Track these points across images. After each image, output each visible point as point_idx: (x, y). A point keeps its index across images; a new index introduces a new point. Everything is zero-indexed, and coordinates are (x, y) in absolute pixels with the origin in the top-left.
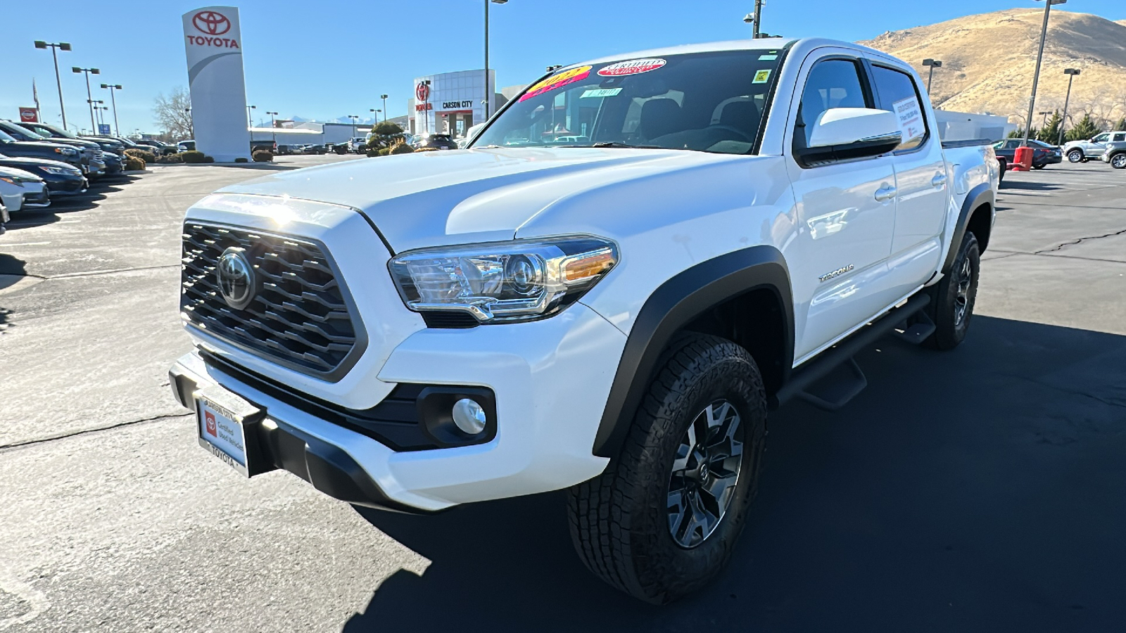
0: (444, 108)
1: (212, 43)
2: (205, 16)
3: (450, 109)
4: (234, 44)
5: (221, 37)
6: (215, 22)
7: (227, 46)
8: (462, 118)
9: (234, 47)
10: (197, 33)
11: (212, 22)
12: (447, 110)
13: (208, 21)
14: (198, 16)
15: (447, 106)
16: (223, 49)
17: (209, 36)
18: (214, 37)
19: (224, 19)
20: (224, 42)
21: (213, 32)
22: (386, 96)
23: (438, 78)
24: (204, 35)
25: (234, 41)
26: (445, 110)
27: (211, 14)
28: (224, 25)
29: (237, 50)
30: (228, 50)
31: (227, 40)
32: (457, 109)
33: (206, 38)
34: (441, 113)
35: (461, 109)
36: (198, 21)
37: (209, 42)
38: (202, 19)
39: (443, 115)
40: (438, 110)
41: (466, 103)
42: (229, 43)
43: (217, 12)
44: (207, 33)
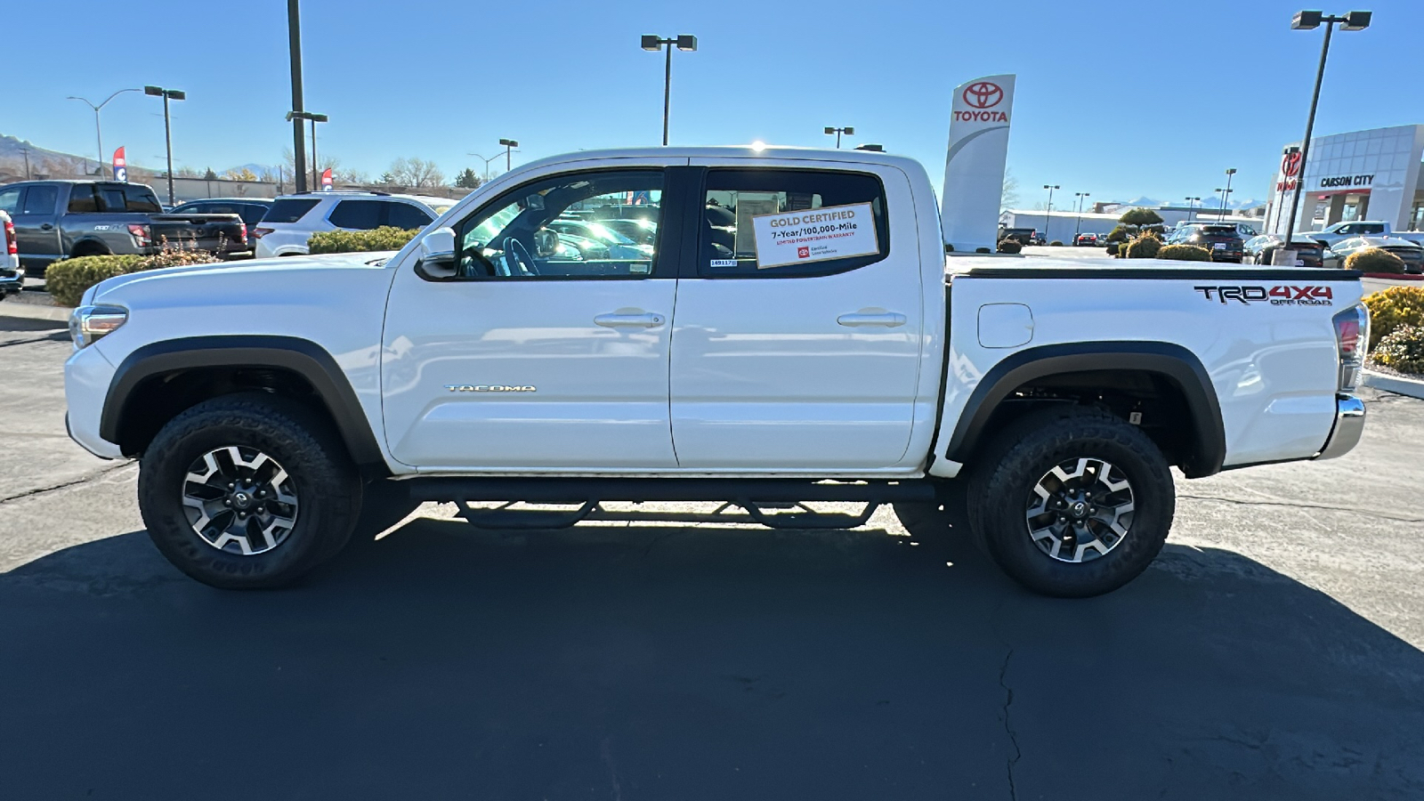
0: (1323, 186)
1: (979, 117)
2: (976, 88)
3: (1333, 188)
4: (1004, 117)
5: (989, 110)
6: (987, 94)
7: (994, 120)
8: (1357, 201)
9: (1002, 121)
10: (966, 108)
11: (983, 94)
12: (1327, 188)
13: (979, 94)
14: (970, 89)
15: (1327, 183)
16: (990, 124)
17: (977, 111)
18: (982, 110)
19: (997, 89)
20: (992, 116)
21: (982, 105)
22: (1233, 171)
23: (1321, 143)
24: (971, 109)
25: (1003, 114)
26: (1323, 189)
27: (984, 85)
28: (997, 95)
29: (1006, 124)
30: (996, 124)
31: (995, 113)
32: (1344, 188)
33: (974, 113)
34: (1317, 194)
35: (1352, 187)
36: (969, 95)
37: (976, 116)
38: (973, 92)
39: (1323, 197)
40: (1312, 189)
41: (1361, 179)
42: (998, 116)
43: (991, 82)
44: (975, 106)
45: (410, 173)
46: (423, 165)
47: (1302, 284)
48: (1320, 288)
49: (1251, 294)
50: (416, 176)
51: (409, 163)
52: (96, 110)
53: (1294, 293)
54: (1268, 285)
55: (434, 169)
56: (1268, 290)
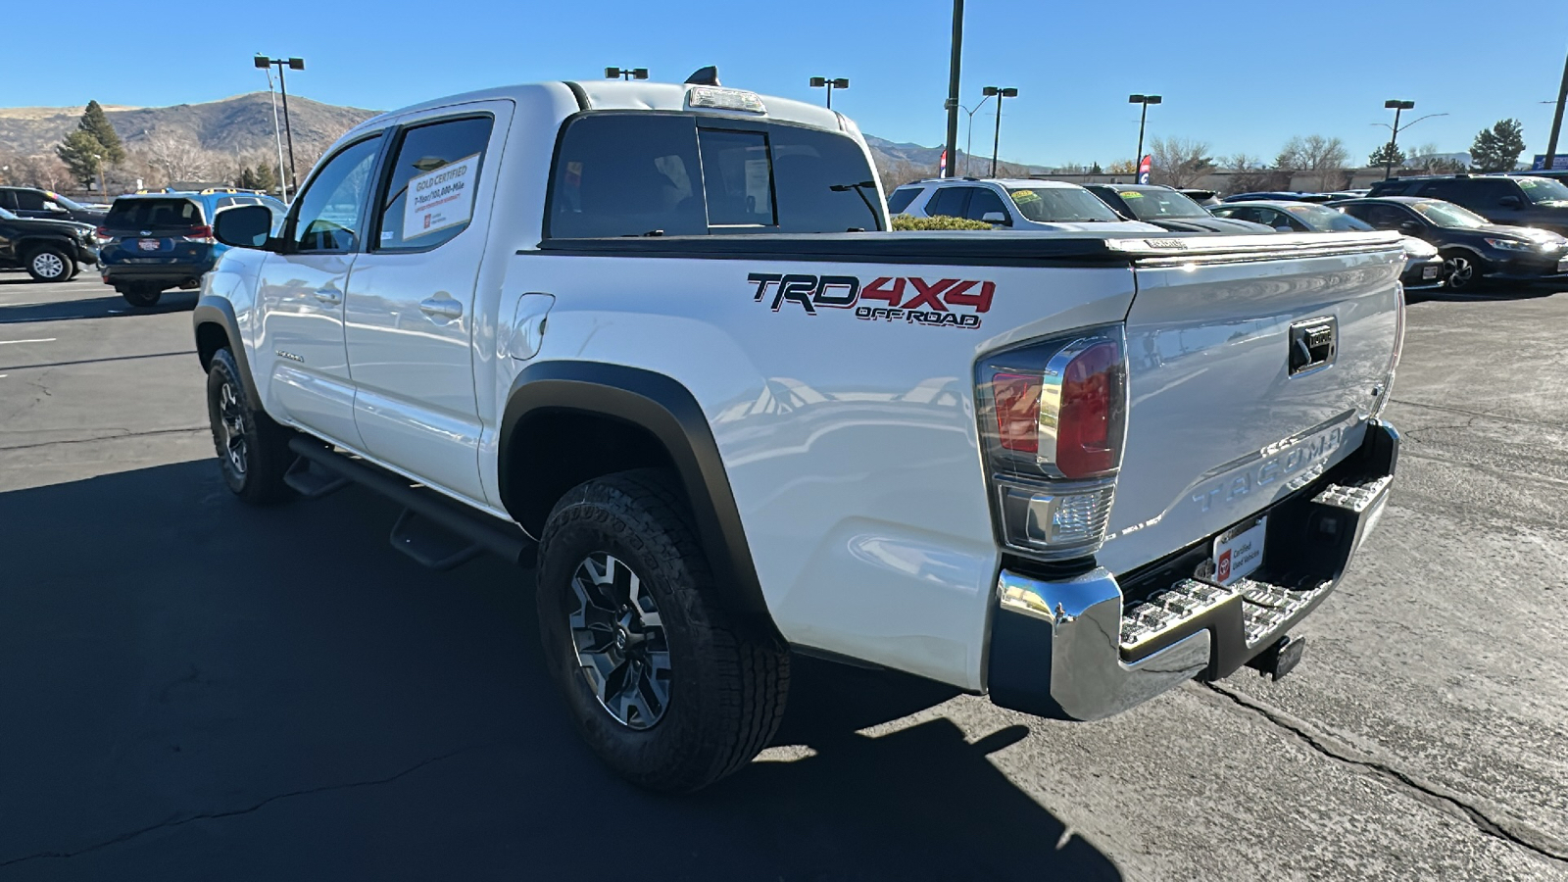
45: (1306, 152)
46: (1324, 142)
47: (932, 274)
48: (970, 284)
49: (831, 292)
50: (1314, 156)
51: (1307, 141)
52: (971, 114)
53: (910, 293)
54: (866, 273)
55: (1338, 146)
56: (863, 284)
